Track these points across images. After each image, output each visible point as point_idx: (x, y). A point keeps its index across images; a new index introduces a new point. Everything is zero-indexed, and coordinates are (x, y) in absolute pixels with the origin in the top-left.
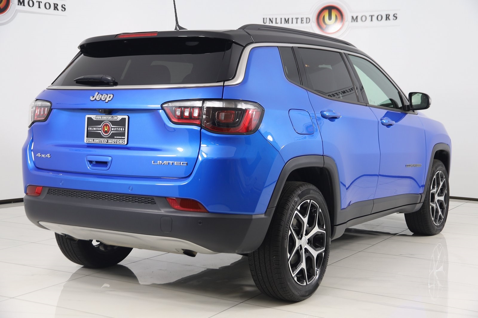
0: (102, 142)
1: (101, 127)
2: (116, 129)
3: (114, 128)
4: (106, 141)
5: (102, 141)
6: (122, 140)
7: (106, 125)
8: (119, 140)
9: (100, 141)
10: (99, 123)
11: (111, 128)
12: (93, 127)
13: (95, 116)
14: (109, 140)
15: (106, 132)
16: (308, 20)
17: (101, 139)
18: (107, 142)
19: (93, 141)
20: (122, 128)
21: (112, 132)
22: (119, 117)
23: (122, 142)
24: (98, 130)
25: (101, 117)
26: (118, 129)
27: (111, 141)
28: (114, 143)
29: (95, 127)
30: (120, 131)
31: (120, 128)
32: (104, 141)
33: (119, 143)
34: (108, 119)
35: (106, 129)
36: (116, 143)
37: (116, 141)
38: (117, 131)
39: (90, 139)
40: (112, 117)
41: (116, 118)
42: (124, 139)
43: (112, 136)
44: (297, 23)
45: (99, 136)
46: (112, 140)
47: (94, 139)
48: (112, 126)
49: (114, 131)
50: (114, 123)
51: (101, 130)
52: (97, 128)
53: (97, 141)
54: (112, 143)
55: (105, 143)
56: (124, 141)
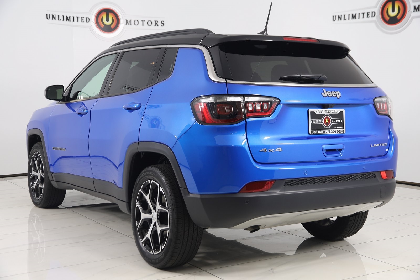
0: (325, 133)
1: (323, 120)
2: (336, 121)
3: (334, 120)
4: (328, 132)
5: (325, 131)
6: (342, 130)
7: (327, 118)
8: (339, 130)
9: (323, 132)
10: (320, 116)
11: (331, 120)
12: (315, 120)
13: (317, 110)
14: (331, 131)
15: (327, 124)
16: (88, 19)
17: (324, 130)
18: (330, 132)
19: (318, 132)
20: (341, 120)
21: (332, 123)
22: (338, 111)
23: (342, 132)
24: (320, 123)
25: (322, 111)
26: (337, 121)
27: (333, 132)
28: (336, 133)
29: (317, 120)
30: (339, 122)
31: (339, 120)
32: (327, 132)
33: (340, 133)
34: (329, 113)
35: (327, 121)
36: (337, 133)
37: (336, 131)
38: (336, 122)
39: (314, 131)
40: (332, 110)
41: (335, 111)
42: (343, 128)
43: (333, 127)
44: (78, 21)
45: (321, 127)
46: (333, 130)
47: (318, 131)
48: (332, 119)
49: (334, 122)
50: (334, 116)
51: (323, 123)
52: (319, 121)
53: (321, 132)
54: (333, 133)
55: (328, 133)
56: (343, 131)
